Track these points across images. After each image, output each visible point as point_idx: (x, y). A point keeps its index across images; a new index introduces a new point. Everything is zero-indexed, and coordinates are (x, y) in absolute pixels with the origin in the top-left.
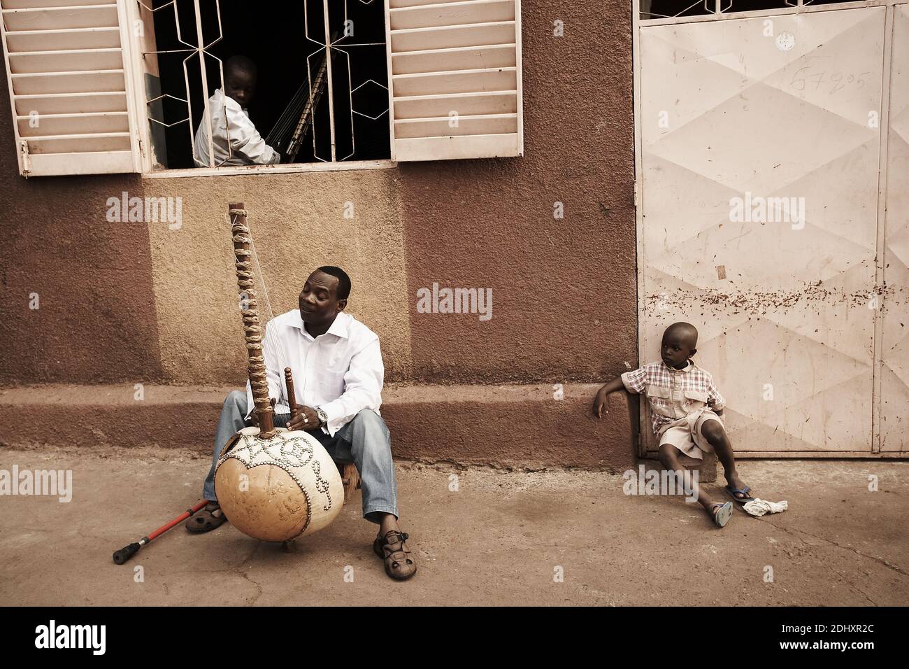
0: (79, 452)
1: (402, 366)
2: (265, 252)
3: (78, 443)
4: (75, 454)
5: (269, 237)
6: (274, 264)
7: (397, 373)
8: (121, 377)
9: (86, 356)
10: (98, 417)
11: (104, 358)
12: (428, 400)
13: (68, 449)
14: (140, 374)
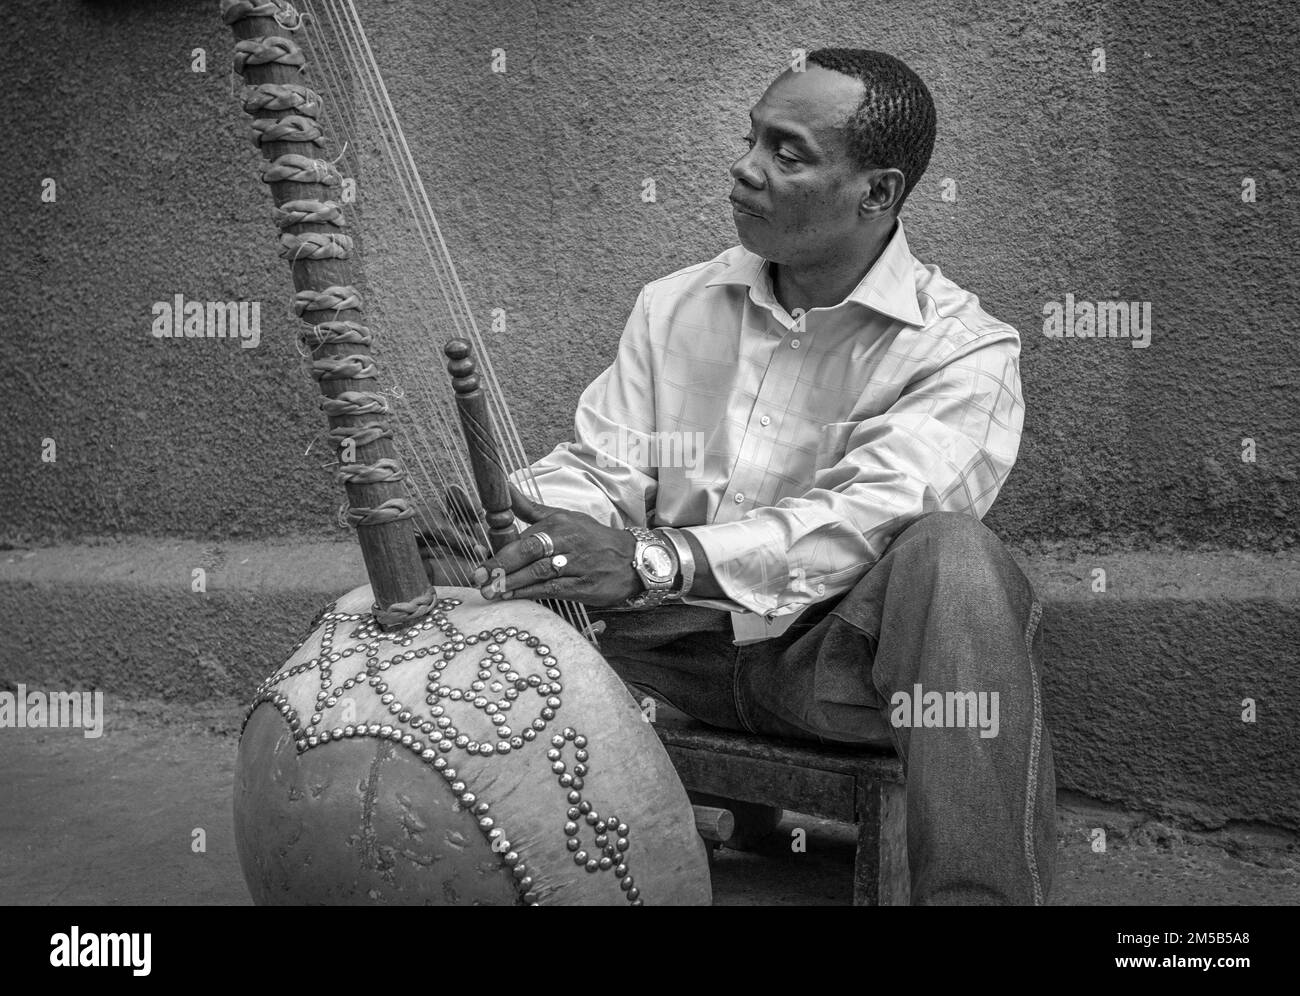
0: (166, 717)
1: (1093, 481)
2: (659, 134)
3: (167, 691)
4: (157, 722)
5: (670, 87)
6: (685, 168)
7: (1076, 507)
8: (281, 520)
9: (204, 461)
10: (213, 621)
11: (243, 466)
12: (1191, 592)
13: (142, 706)
14: (326, 511)
